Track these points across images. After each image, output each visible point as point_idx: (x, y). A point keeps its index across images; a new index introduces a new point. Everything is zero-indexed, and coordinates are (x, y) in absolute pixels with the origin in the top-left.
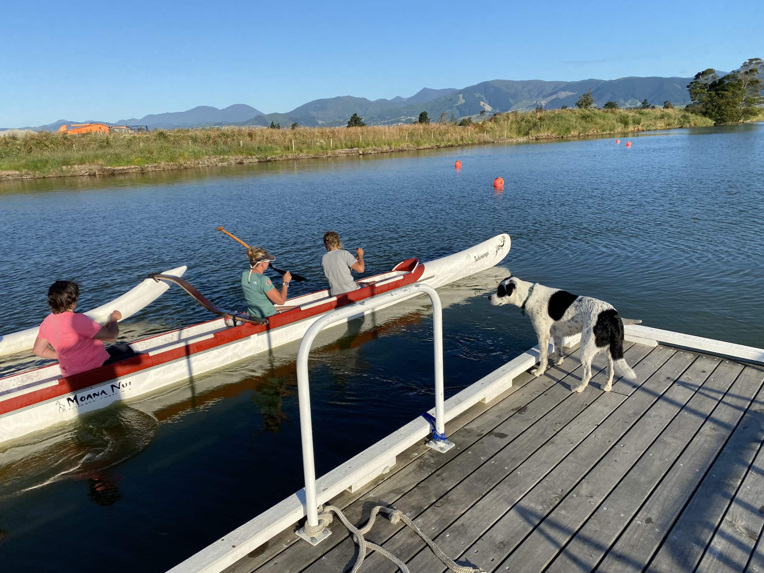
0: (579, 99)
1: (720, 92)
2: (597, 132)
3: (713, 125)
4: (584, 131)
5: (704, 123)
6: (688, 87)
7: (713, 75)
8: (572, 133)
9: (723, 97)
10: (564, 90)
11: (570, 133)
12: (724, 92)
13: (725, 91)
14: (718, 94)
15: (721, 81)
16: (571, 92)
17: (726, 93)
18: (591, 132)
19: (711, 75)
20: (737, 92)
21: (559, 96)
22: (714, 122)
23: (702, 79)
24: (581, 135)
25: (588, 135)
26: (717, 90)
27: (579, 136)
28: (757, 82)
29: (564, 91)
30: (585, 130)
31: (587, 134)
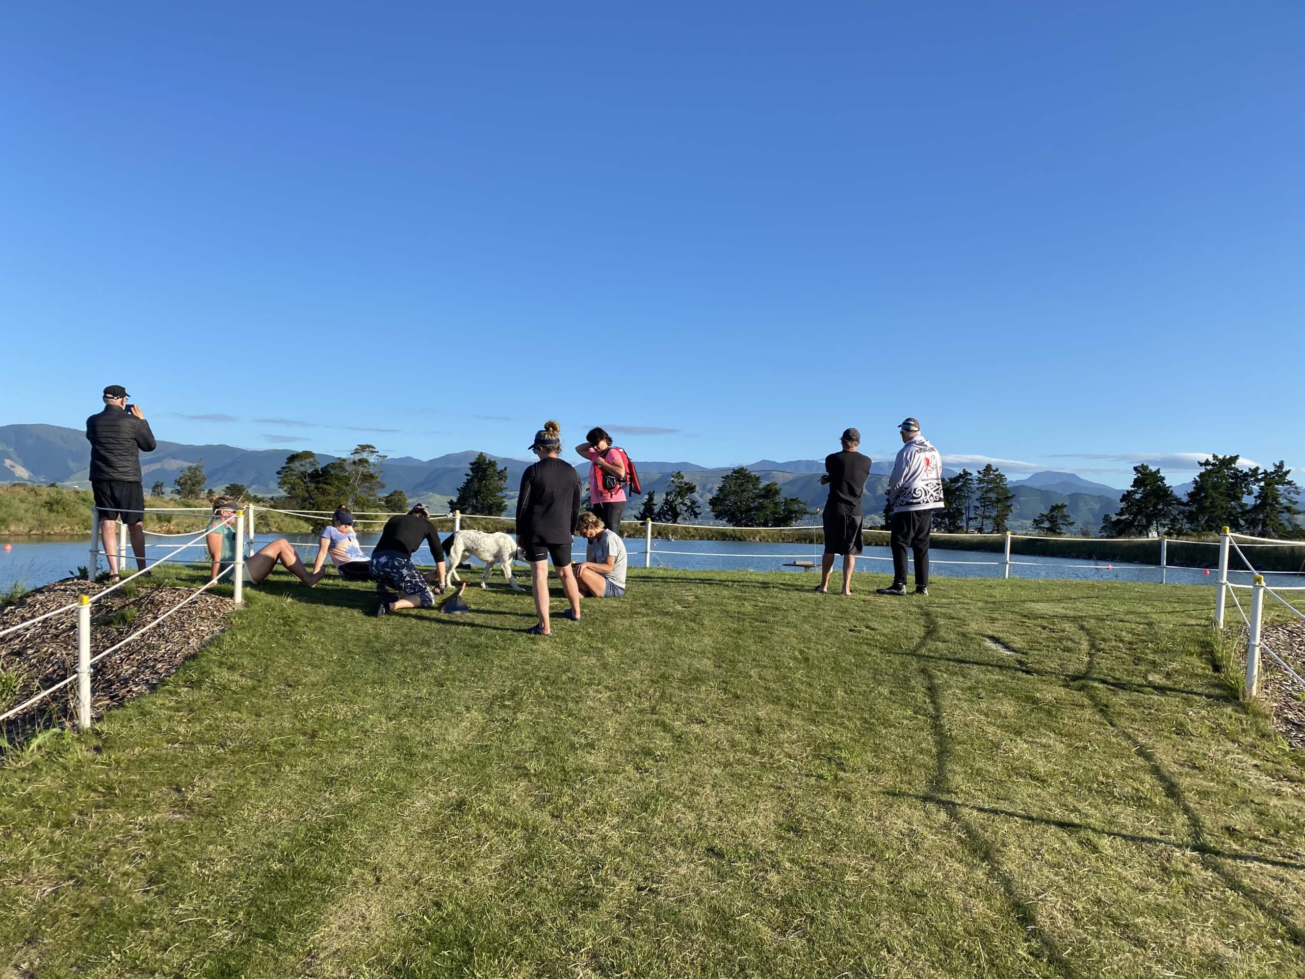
0: (181, 475)
1: (321, 485)
2: (72, 529)
3: (310, 531)
4: (40, 525)
5: (296, 527)
6: (278, 473)
7: (311, 460)
8: (13, 528)
9: (324, 492)
10: (174, 456)
11: (7, 527)
12: (325, 486)
13: (327, 484)
14: (317, 488)
15: (325, 470)
16: (187, 461)
17: (328, 487)
18: (57, 529)
19: (308, 460)
20: (344, 487)
21: (166, 466)
22: (311, 528)
23: (296, 465)
24: (34, 532)
25: (49, 534)
26: (318, 482)
27: (29, 535)
28: (372, 476)
29: (174, 458)
30: (42, 524)
31: (46, 531)
